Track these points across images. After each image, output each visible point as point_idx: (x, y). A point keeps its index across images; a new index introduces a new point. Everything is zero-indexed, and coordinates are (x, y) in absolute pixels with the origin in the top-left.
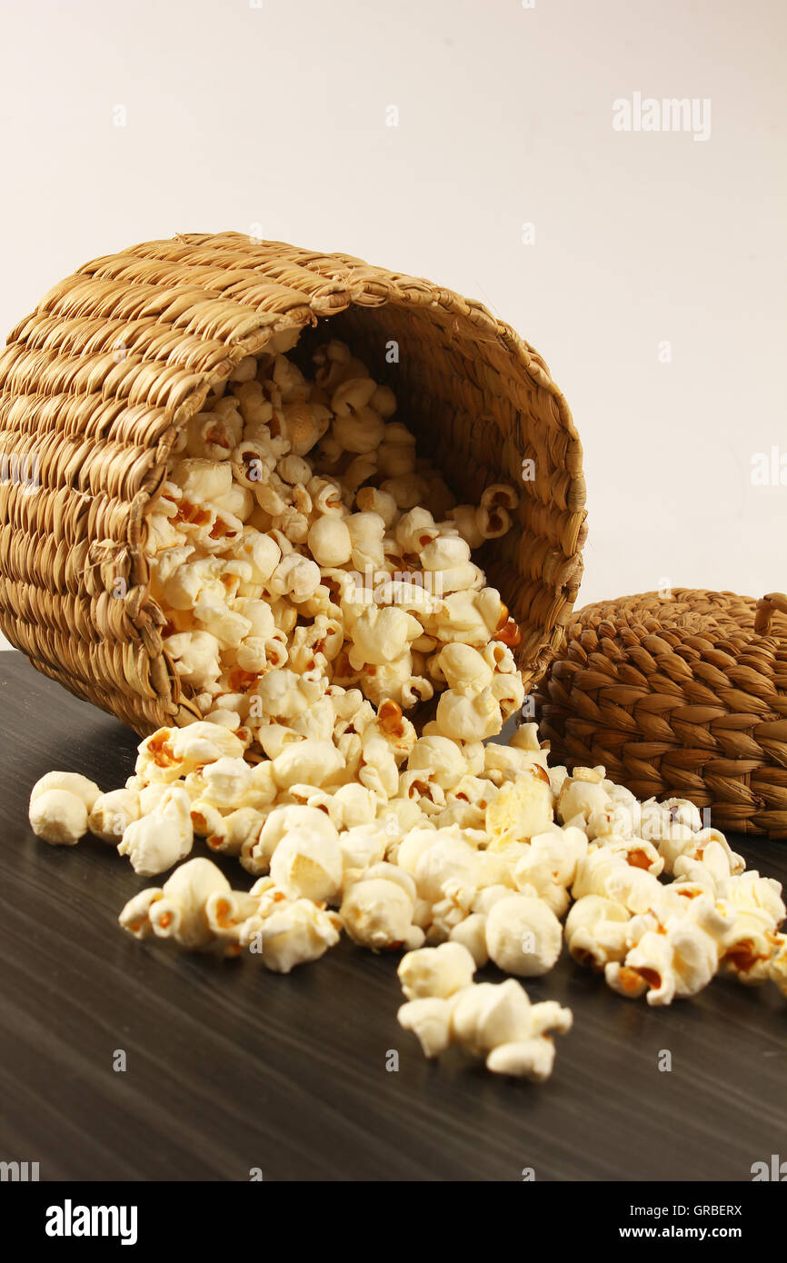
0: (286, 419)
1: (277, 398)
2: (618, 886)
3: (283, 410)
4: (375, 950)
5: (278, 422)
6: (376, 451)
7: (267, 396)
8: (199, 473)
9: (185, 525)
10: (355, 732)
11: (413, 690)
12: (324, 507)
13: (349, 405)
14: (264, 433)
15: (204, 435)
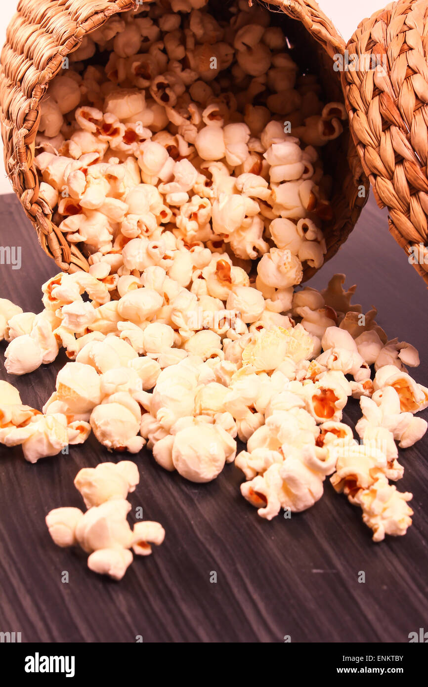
0: (194, 57)
1: (190, 43)
2: (273, 424)
3: (193, 51)
4: (109, 450)
5: (188, 59)
6: (267, 74)
7: (183, 42)
8: (115, 101)
9: (104, 137)
10: (203, 278)
11: (254, 248)
12: (206, 120)
13: (244, 44)
14: (177, 67)
15: (133, 71)
